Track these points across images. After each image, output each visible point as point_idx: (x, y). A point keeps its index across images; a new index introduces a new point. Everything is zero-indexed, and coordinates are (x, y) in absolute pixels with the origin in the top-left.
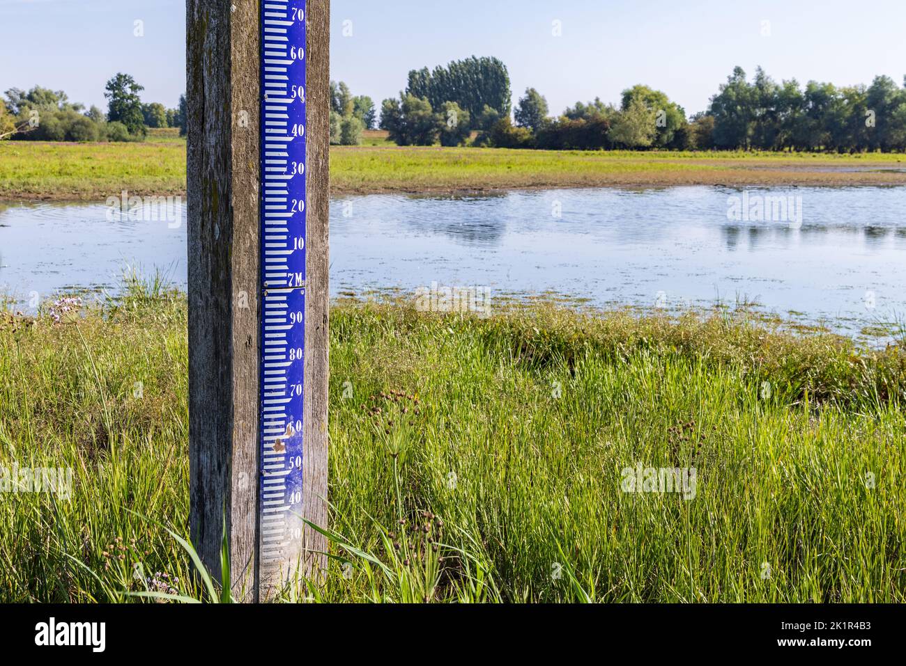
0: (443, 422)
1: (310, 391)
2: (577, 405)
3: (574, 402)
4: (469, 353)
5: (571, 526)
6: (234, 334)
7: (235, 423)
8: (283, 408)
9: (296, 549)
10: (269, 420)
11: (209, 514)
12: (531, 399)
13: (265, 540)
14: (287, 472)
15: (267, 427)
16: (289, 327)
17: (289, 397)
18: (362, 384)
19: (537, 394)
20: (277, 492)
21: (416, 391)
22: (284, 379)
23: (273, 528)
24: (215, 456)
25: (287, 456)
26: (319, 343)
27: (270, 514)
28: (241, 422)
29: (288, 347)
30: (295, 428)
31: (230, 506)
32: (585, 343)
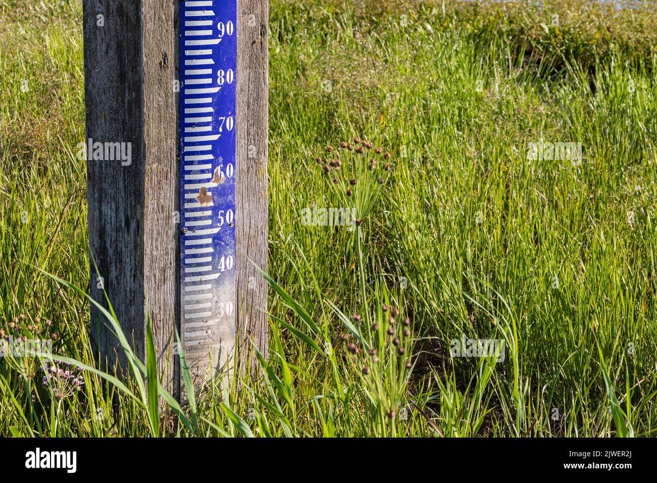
0: (418, 155)
1: (245, 125)
2: (598, 135)
3: (594, 128)
4: (453, 59)
5: (587, 300)
6: (145, 51)
7: (147, 167)
8: (209, 147)
9: (228, 327)
10: (192, 163)
11: (115, 282)
12: (536, 124)
13: (187, 317)
14: (215, 231)
15: (189, 172)
16: (216, 42)
17: (217, 133)
18: (311, 104)
19: (544, 117)
20: (202, 255)
21: (383, 113)
22: (210, 110)
23: (198, 302)
24: (122, 208)
25: (215, 209)
26: (255, 63)
27: (194, 283)
28: (155, 165)
29: (215, 68)
30: (225, 173)
31: (142, 274)
32: (612, 46)
